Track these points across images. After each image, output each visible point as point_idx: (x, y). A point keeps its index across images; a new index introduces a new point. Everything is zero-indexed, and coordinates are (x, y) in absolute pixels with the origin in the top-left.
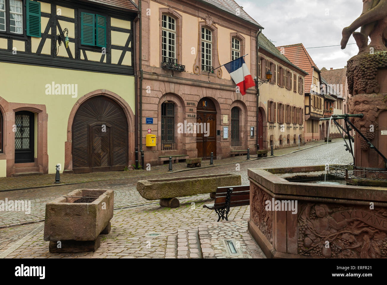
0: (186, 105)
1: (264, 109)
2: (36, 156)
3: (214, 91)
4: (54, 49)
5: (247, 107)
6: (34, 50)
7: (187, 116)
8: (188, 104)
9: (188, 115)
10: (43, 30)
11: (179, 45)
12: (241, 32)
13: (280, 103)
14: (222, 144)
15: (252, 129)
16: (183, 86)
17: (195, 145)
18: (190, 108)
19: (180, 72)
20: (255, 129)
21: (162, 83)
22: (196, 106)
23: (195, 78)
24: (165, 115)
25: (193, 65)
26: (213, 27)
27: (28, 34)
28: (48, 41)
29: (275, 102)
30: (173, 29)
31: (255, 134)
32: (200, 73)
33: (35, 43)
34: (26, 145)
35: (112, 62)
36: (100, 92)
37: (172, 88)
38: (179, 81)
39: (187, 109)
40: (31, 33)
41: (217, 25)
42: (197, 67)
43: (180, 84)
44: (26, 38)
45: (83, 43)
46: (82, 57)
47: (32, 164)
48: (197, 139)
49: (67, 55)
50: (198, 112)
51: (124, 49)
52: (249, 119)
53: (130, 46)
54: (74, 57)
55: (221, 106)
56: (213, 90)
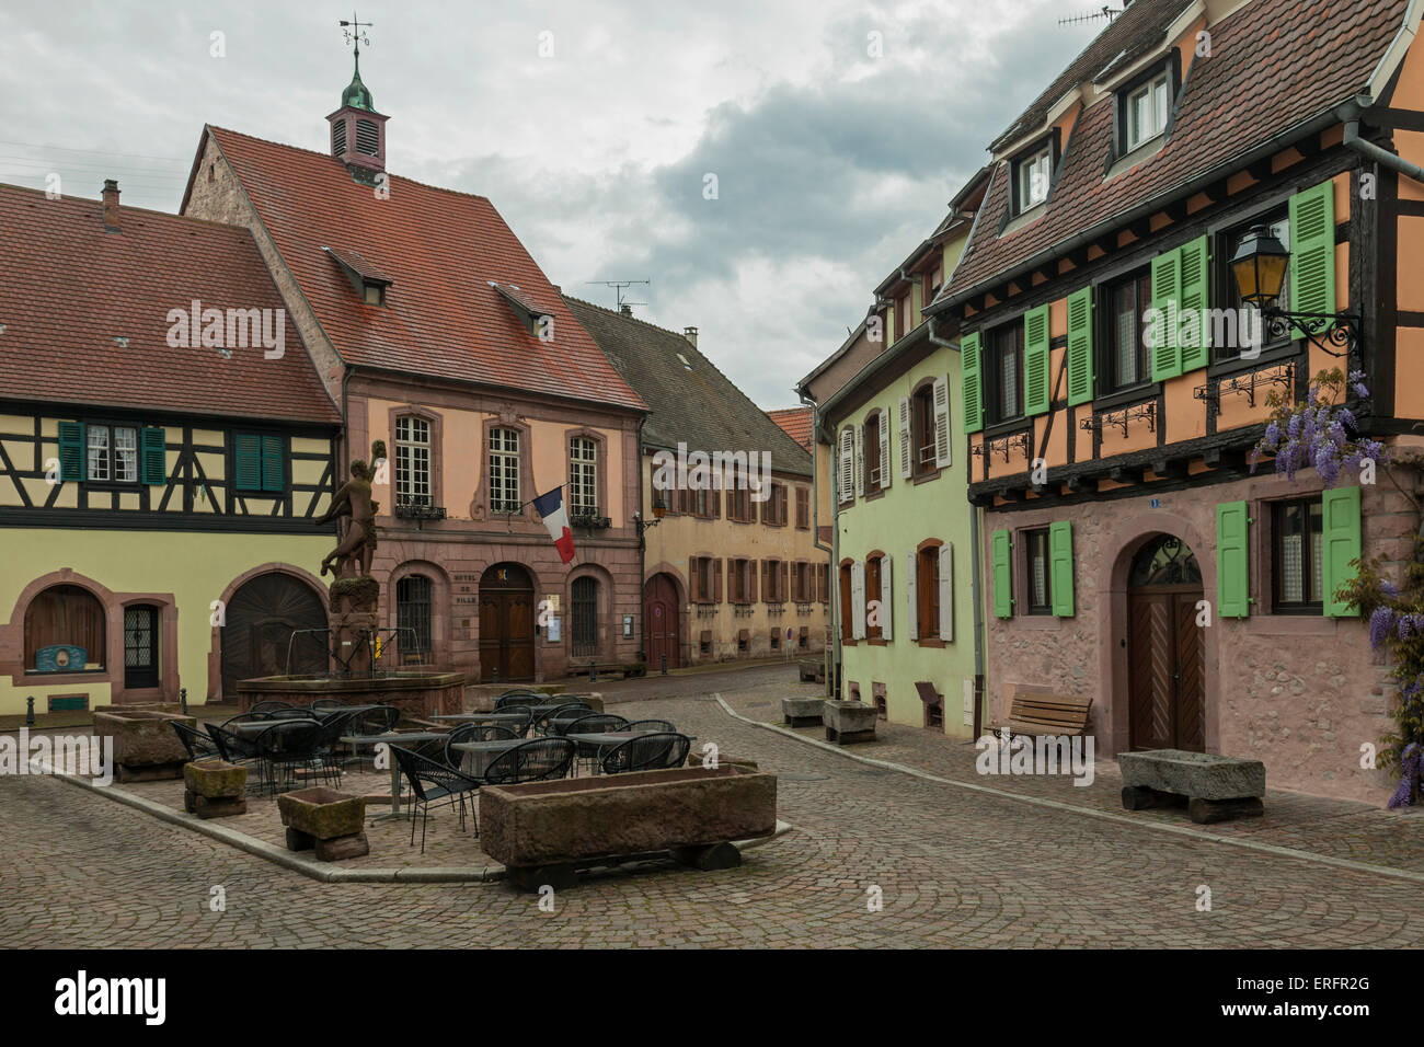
0: (453, 580)
1: (678, 576)
2: (160, 678)
3: (523, 550)
4: (188, 502)
5: (615, 577)
6: (155, 505)
7: (455, 602)
8: (456, 578)
9: (458, 600)
10: (169, 472)
11: (438, 469)
12: (593, 426)
13: (737, 560)
14: (546, 653)
15: (628, 620)
16: (445, 546)
17: (476, 656)
18: (462, 585)
19: (439, 519)
20: (635, 620)
21: (397, 545)
22: (479, 580)
23: (474, 528)
24: (407, 600)
25: (468, 505)
26: (518, 426)
27: (145, 482)
28: (179, 489)
29: (717, 557)
30: (425, 440)
31: (637, 630)
32: (488, 516)
33: (157, 494)
34: (145, 660)
35: (295, 514)
36: (271, 568)
37: (419, 551)
38: (434, 537)
39: (456, 587)
40: (149, 479)
41: (528, 421)
42: (480, 507)
43: (438, 542)
44: (141, 489)
45: (238, 487)
46: (238, 510)
47: (156, 689)
48: (480, 644)
49: (211, 509)
50: (481, 593)
51: (318, 490)
52: (620, 599)
53: (329, 483)
54: (223, 510)
55: (540, 577)
56: (520, 547)
